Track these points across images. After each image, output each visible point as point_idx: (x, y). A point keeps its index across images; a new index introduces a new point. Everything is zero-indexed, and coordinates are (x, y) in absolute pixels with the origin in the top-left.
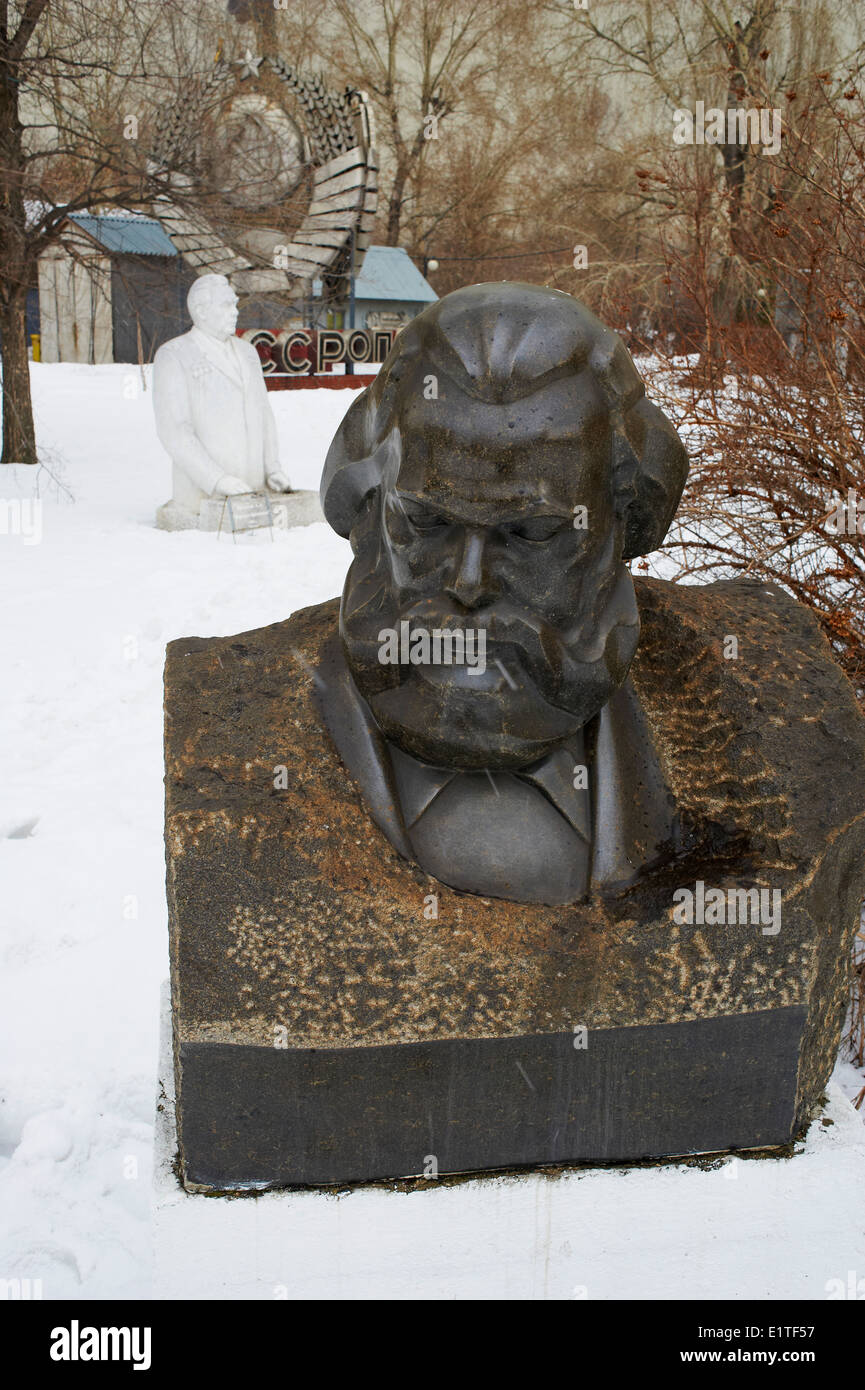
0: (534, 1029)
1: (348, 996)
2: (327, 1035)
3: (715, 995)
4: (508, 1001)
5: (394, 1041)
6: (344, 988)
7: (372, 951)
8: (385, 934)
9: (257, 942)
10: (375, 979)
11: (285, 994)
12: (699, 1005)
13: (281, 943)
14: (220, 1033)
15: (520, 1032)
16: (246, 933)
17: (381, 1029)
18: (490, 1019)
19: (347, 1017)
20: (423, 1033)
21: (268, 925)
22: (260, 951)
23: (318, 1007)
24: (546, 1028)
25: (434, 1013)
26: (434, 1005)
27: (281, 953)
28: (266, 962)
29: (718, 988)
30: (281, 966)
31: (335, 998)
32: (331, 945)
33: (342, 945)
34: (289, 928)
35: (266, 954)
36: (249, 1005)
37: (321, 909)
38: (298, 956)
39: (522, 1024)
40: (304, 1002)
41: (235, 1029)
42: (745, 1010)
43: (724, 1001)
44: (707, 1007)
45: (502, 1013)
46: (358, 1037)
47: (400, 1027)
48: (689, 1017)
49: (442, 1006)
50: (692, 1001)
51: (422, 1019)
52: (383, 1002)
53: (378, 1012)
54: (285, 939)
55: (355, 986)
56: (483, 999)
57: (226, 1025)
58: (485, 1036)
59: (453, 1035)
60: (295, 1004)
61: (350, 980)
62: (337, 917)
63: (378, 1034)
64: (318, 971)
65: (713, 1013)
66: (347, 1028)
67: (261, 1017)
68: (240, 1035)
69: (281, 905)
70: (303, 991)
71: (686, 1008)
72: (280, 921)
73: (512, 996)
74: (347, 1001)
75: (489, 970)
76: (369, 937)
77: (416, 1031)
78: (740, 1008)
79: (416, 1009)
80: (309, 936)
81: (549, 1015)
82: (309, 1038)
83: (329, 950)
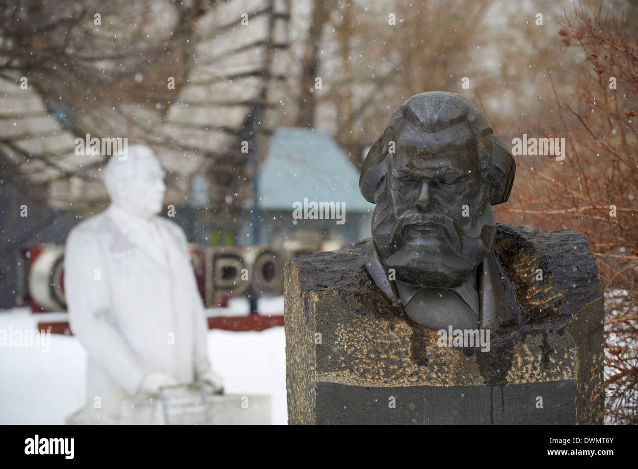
0: (458, 383)
1: (382, 364)
2: (374, 381)
3: (534, 372)
4: (447, 369)
5: (401, 385)
6: (380, 359)
7: (391, 345)
8: (396, 337)
9: (346, 339)
10: (392, 357)
11: (357, 361)
12: (527, 376)
13: (356, 340)
14: (331, 377)
15: (452, 384)
16: (342, 335)
17: (396, 379)
18: (439, 377)
19: (382, 373)
20: (412, 382)
21: (350, 332)
22: (348, 342)
23: (370, 368)
24: (462, 383)
25: (416, 373)
26: (416, 369)
27: (355, 343)
28: (350, 347)
29: (535, 368)
30: (356, 349)
31: (377, 364)
32: (375, 341)
33: (379, 341)
34: (359, 333)
35: (349, 344)
36: (343, 365)
37: (370, 324)
38: (362, 345)
39: (453, 380)
40: (364, 365)
41: (338, 376)
42: (548, 380)
43: (538, 375)
44: (531, 377)
45: (444, 375)
46: (386, 382)
47: (403, 378)
48: (524, 381)
49: (419, 370)
50: (524, 374)
51: (411, 375)
52: (396, 367)
53: (394, 371)
54: (357, 338)
55: (385, 359)
56: (436, 368)
57: (334, 374)
58: (438, 385)
59: (424, 384)
60: (361, 366)
61: (382, 356)
62: (377, 329)
63: (394, 381)
64: (369, 352)
65: (534, 380)
66: (382, 378)
67: (348, 371)
68: (340, 379)
69: (356, 323)
70: (364, 360)
71: (522, 377)
72: (355, 330)
73: (448, 367)
74: (381, 365)
75: (437, 354)
76: (390, 338)
77: (409, 381)
78: (546, 379)
79: (409, 370)
80: (366, 337)
81: (464, 377)
82: (366, 381)
83: (374, 343)
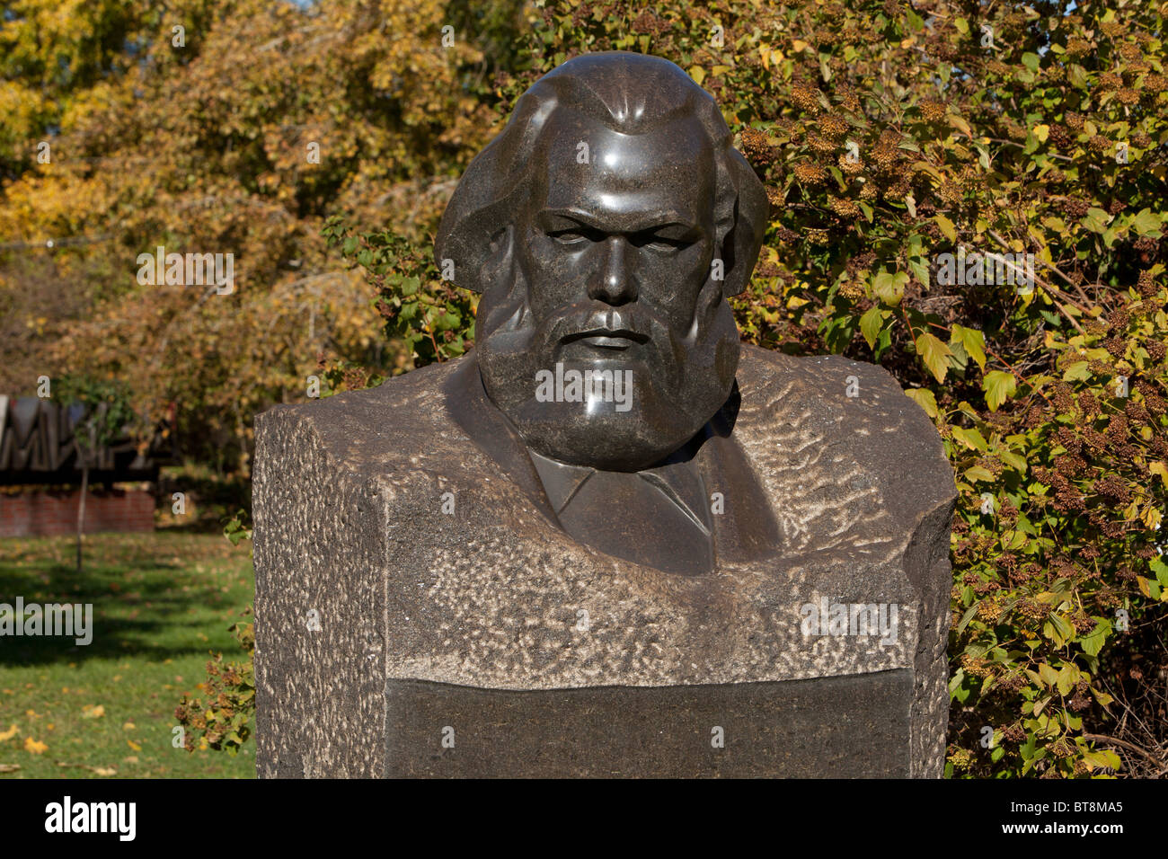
0: (682, 678)
1: (527, 638)
2: (510, 676)
3: (834, 654)
4: (660, 650)
5: (566, 685)
6: (525, 629)
7: (547, 596)
8: (559, 579)
9: (453, 583)
10: (551, 623)
11: (476, 633)
12: (820, 662)
13: (473, 585)
14: (421, 669)
15: (671, 681)
16: (444, 574)
17: (554, 672)
18: (646, 667)
19: (528, 659)
20: (588, 678)
21: (462, 568)
22: (457, 591)
23: (503, 647)
24: (691, 678)
25: (600, 657)
26: (599, 649)
27: (473, 594)
28: (462, 600)
29: (836, 647)
30: (473, 605)
31: (517, 640)
32: (514, 587)
33: (523, 588)
34: (480, 570)
35: (461, 594)
36: (447, 643)
37: (505, 552)
38: (487, 597)
39: (672, 672)
40: (491, 643)
41: (434, 665)
42: (860, 670)
43: (842, 659)
44: (827, 664)
45: (655, 661)
46: (536, 678)
47: (570, 670)
48: (813, 674)
49: (605, 652)
50: (814, 657)
51: (587, 665)
52: (557, 645)
53: (554, 654)
54: (476, 581)
55: (533, 627)
56: (640, 647)
57: (428, 661)
58: (642, 684)
59: (615, 681)
60: (483, 644)
61: (530, 622)
62: (519, 562)
63: (552, 677)
64: (501, 612)
65: (831, 671)
66: (527, 669)
67: (456, 653)
68: (439, 672)
69: (475, 549)
70: (491, 631)
71: (810, 665)
72: (471, 565)
73: (663, 645)
74: (526, 643)
75: (643, 617)
76: (545, 581)
77: (584, 675)
78: (856, 668)
79: (583, 653)
80: (496, 578)
81: (694, 666)
82: (495, 677)
83: (513, 592)
